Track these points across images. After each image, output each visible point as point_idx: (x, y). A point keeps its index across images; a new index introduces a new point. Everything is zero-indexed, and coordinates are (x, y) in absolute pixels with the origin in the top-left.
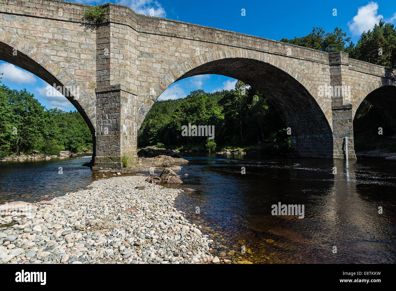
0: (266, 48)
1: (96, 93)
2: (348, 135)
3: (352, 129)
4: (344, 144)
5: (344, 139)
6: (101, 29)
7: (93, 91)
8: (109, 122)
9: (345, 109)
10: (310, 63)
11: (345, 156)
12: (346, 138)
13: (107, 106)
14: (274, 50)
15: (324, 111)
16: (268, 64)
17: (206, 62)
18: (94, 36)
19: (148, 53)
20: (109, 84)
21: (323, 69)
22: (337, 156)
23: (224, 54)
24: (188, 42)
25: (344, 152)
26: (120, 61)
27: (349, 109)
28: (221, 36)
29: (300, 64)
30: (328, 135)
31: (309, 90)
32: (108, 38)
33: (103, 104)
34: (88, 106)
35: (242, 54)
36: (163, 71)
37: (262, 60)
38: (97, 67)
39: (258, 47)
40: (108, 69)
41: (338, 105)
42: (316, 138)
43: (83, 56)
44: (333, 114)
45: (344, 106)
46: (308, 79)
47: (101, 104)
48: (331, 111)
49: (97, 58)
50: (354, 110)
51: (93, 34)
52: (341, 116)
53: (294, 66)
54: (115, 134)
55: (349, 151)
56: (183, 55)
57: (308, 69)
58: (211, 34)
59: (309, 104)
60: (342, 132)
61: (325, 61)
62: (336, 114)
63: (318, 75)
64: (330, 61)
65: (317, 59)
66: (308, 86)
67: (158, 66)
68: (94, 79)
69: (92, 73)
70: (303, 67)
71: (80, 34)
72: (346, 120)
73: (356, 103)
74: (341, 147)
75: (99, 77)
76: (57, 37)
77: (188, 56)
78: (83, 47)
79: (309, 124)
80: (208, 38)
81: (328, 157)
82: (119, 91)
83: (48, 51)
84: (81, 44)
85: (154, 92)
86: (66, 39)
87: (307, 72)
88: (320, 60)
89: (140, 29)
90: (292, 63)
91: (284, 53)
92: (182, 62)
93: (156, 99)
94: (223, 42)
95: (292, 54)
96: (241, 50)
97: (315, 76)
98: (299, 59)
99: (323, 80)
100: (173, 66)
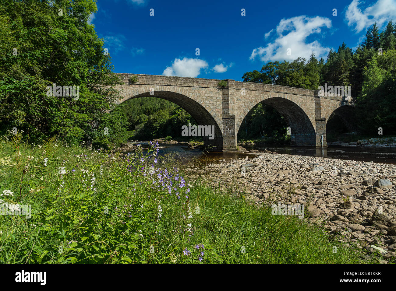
0: (285, 91)
1: (223, 119)
2: (324, 134)
3: (326, 131)
4: (321, 139)
5: (322, 136)
6: (224, 90)
7: (221, 118)
8: (230, 131)
9: (322, 121)
10: (305, 97)
11: (322, 145)
12: (323, 135)
13: (228, 125)
14: (289, 92)
15: (312, 122)
16: (286, 99)
18: (221, 93)
19: (239, 99)
20: (229, 115)
21: (311, 99)
22: (318, 145)
23: (268, 96)
24: (254, 92)
25: (321, 143)
26: (233, 104)
27: (324, 121)
28: (267, 87)
29: (301, 98)
30: (313, 134)
31: (304, 111)
32: (228, 95)
33: (226, 124)
34: (220, 124)
35: (276, 95)
36: (245, 107)
37: (284, 97)
38: (223, 107)
39: (282, 91)
40: (229, 108)
41: (318, 118)
42: (306, 135)
43: (218, 103)
44: (316, 123)
45: (322, 119)
46: (304, 105)
47: (225, 124)
48: (315, 122)
49: (222, 103)
50: (327, 120)
51: (220, 92)
52: (320, 124)
53: (298, 99)
54: (233, 136)
55: (324, 143)
56: (252, 98)
57: (304, 99)
58: (263, 87)
59: (304, 118)
60: (320, 133)
61: (312, 95)
62: (317, 123)
63: (309, 103)
64: (315, 95)
65: (308, 94)
66: (304, 109)
67: (243, 104)
68: (222, 113)
69: (221, 110)
70: (302, 99)
71: (217, 93)
72: (322, 127)
73: (327, 116)
74: (320, 140)
75: (224, 112)
76: (209, 95)
77: (254, 99)
78: (217, 98)
79: (303, 128)
80: (262, 89)
81: (313, 145)
82: (234, 118)
83: (206, 101)
84: (217, 97)
85: (242, 117)
86: (212, 96)
87: (304, 102)
88: (310, 95)
89: (236, 88)
90: (297, 97)
91: (294, 93)
92: (251, 102)
93: (243, 119)
94: (268, 91)
95: (297, 93)
96: (275, 93)
97: (307, 103)
98: (300, 95)
99: (311, 105)
100: (248, 104)
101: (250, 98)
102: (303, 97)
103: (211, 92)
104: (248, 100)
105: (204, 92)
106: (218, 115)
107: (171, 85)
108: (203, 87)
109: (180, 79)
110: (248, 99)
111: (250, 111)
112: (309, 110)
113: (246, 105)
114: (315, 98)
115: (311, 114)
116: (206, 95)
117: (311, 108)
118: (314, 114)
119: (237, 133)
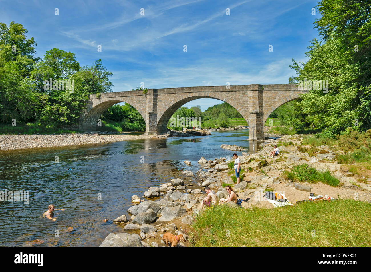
2: (254, 127)
9: (253, 114)
17: (180, 100)
41: (251, 111)
45: (253, 112)
46: (232, 100)
48: (247, 114)
52: (252, 117)
57: (232, 95)
58: (182, 90)
60: (252, 126)
72: (253, 120)
76: (138, 100)
77: (173, 99)
86: (140, 100)
87: (232, 97)
88: (241, 90)
89: (158, 93)
90: (222, 94)
91: (218, 90)
92: (171, 101)
93: (162, 114)
94: (187, 92)
95: (222, 90)
96: (195, 93)
97: (236, 98)
98: (226, 92)
99: (242, 99)
100: (168, 103)
101: (169, 99)
102: (231, 93)
103: (139, 98)
104: (168, 101)
105: (135, 98)
106: (144, 112)
109: (121, 93)
111: (169, 108)
112: (239, 104)
113: (166, 104)
114: (248, 92)
115: (241, 108)
116: (136, 100)
117: (241, 103)
118: (247, 107)
119: (157, 123)
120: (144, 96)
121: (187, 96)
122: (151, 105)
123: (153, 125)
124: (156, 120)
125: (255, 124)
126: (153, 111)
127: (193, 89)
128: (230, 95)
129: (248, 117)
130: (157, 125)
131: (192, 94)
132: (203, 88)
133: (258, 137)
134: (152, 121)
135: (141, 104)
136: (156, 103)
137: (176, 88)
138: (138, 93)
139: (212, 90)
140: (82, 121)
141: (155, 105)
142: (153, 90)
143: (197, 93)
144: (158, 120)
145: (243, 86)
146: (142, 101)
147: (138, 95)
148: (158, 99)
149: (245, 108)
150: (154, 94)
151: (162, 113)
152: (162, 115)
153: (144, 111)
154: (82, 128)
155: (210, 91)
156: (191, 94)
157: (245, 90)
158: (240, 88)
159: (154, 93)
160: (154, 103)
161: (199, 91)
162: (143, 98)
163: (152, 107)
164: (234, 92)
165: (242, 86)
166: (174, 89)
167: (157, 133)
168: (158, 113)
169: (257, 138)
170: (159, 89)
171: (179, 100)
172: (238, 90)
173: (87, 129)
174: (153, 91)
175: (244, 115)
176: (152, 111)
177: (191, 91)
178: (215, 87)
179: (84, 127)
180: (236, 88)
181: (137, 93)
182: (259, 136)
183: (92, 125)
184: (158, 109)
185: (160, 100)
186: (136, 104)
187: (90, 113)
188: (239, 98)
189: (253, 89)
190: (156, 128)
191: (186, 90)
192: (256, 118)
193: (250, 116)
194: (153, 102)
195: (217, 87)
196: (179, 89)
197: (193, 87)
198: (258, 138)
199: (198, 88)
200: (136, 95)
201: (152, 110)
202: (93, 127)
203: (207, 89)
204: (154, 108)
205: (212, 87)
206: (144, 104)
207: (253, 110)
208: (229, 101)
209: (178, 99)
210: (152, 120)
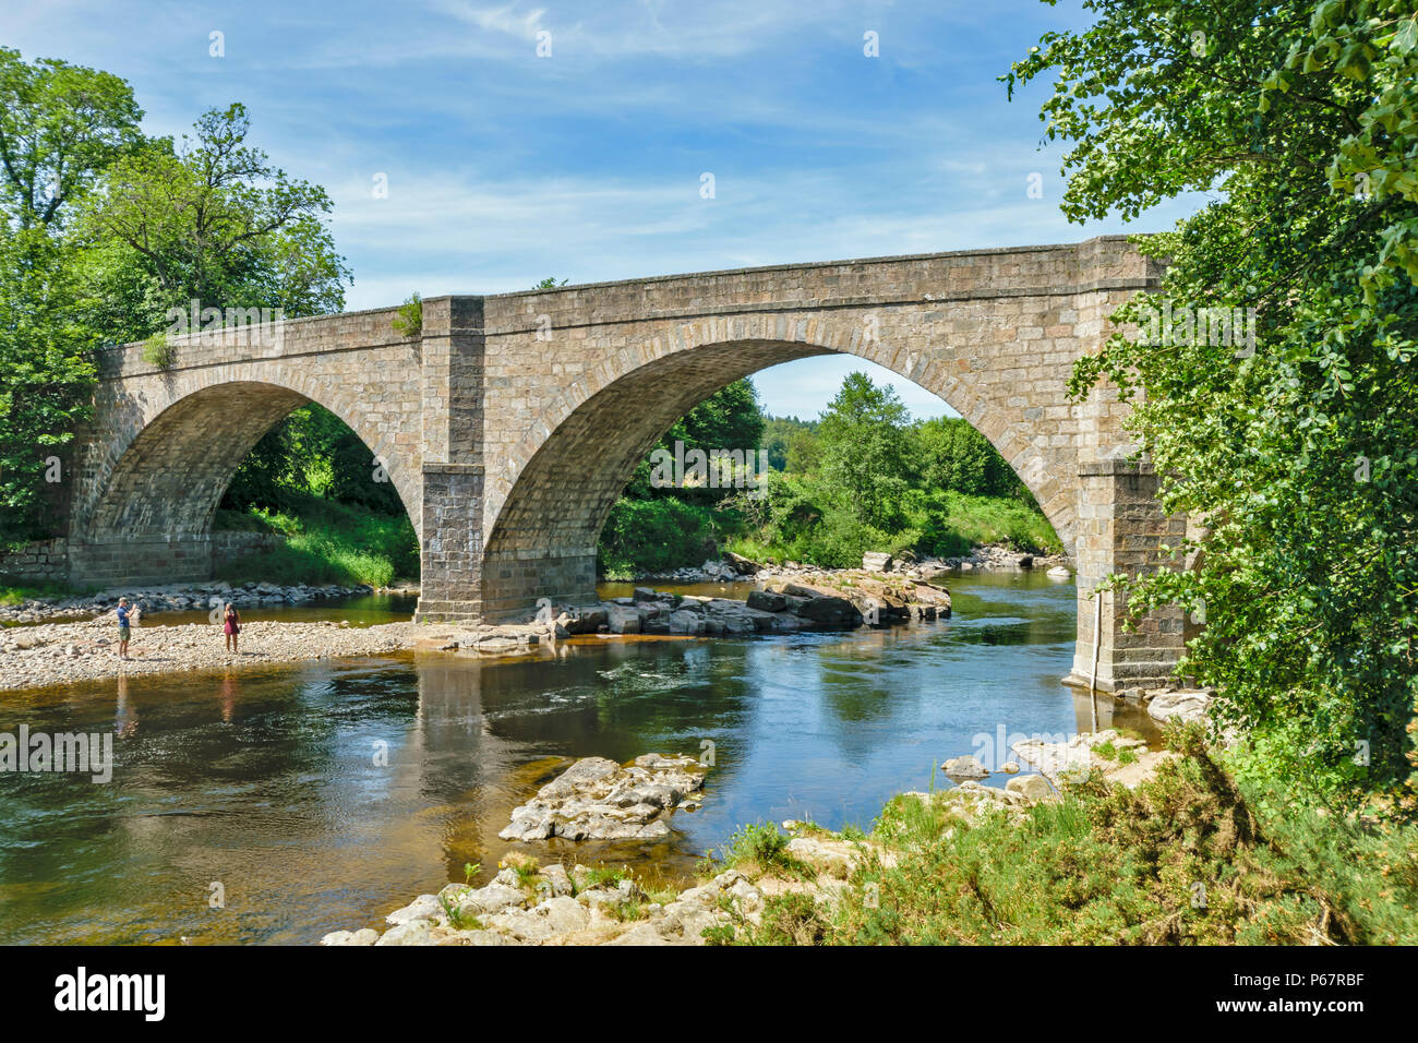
14: (823, 294)
21: (1042, 316)
24: (580, 333)
29: (927, 320)
35: (717, 331)
36: (528, 415)
37: (779, 336)
39: (766, 300)
46: (964, 368)
53: (901, 331)
56: (569, 368)
57: (967, 332)
58: (632, 296)
65: (1013, 284)
66: (959, 393)
67: (519, 404)
70: (941, 329)
77: (579, 368)
80: (624, 310)
83: (364, 405)
84: (402, 383)
85: (512, 464)
86: (384, 378)
87: (963, 342)
88: (1028, 285)
89: (489, 329)
90: (894, 320)
91: (863, 294)
92: (564, 386)
93: (515, 477)
94: (660, 312)
95: (892, 291)
96: (712, 320)
97: (995, 351)
98: (924, 302)
99: (1036, 360)
100: (548, 400)
101: (557, 369)
102: (957, 311)
103: (380, 366)
104: (548, 382)
105: (355, 367)
106: (406, 461)
107: (254, 357)
108: (351, 346)
110: (549, 373)
111: (554, 434)
112: (1011, 402)
113: (536, 403)
114: (1082, 301)
115: (1027, 427)
116: (364, 379)
117: (1028, 395)
118: (1065, 427)
119: (486, 541)
120: (407, 352)
121: (665, 344)
122: (438, 411)
123: (454, 556)
124: (478, 520)
125: (1111, 560)
126: (453, 453)
127: (705, 289)
128: (949, 329)
129: (1072, 505)
130: (488, 552)
131: (699, 329)
132: (767, 277)
133: (1126, 663)
134: (446, 524)
135: (394, 408)
136: (477, 399)
137: (596, 287)
138: (375, 326)
139: (828, 295)
140: (88, 520)
141: (470, 412)
142: (449, 305)
143: (730, 321)
144: (489, 523)
145: (1044, 257)
146: (395, 388)
147: (372, 342)
148: (489, 372)
149: (1050, 434)
150: (455, 336)
151: (515, 468)
152: (510, 487)
153: (411, 457)
154: (90, 568)
155: (815, 301)
156: (691, 326)
157: (1058, 281)
158: (1024, 271)
159: (454, 323)
160: (457, 400)
161: (741, 302)
162: (403, 364)
163: (445, 428)
164: (978, 306)
165: (1034, 257)
166: (584, 295)
167: (482, 613)
168: (492, 469)
169: (1117, 673)
170: (492, 298)
171: (612, 377)
172: (1005, 284)
173: (137, 573)
174: (447, 315)
175: (1044, 489)
176: (444, 459)
177: (692, 308)
178: (847, 271)
179: (106, 558)
180: (996, 271)
181: (368, 328)
182: (1133, 657)
183: (172, 544)
184: (488, 438)
185: (501, 373)
186: (364, 407)
187: (135, 471)
188: (1011, 348)
189: (1110, 275)
190: (478, 577)
191: (656, 295)
192: (1118, 510)
193: (1085, 496)
194: (453, 389)
195: (862, 265)
196: (612, 291)
197: (704, 276)
198: (1127, 673)
199: (736, 280)
200: (361, 340)
201: (446, 447)
202: (178, 555)
203: (794, 283)
204: (456, 434)
205: (826, 273)
206: (406, 407)
207: (1105, 446)
208: (944, 374)
209: (608, 365)
210: (444, 517)
